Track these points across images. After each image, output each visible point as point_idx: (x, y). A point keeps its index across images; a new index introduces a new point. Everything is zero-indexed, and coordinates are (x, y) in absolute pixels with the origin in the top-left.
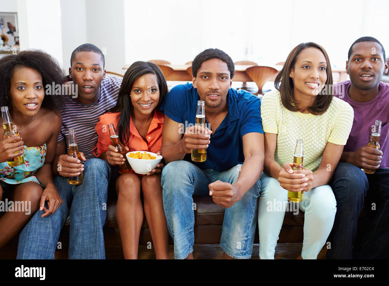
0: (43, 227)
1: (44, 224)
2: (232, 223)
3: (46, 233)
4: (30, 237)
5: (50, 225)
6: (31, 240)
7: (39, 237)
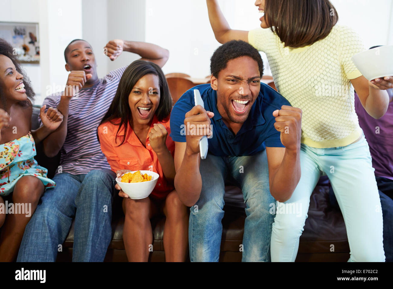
0: (40, 237)
1: (41, 233)
2: (249, 245)
3: (44, 243)
4: (26, 249)
5: (48, 234)
6: (27, 253)
7: (36, 249)
